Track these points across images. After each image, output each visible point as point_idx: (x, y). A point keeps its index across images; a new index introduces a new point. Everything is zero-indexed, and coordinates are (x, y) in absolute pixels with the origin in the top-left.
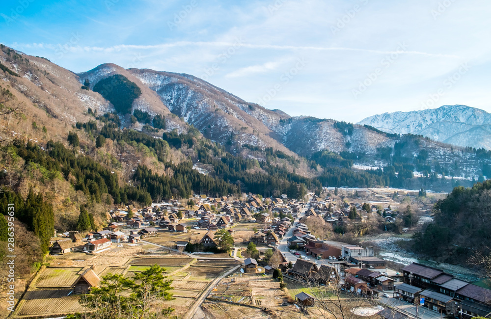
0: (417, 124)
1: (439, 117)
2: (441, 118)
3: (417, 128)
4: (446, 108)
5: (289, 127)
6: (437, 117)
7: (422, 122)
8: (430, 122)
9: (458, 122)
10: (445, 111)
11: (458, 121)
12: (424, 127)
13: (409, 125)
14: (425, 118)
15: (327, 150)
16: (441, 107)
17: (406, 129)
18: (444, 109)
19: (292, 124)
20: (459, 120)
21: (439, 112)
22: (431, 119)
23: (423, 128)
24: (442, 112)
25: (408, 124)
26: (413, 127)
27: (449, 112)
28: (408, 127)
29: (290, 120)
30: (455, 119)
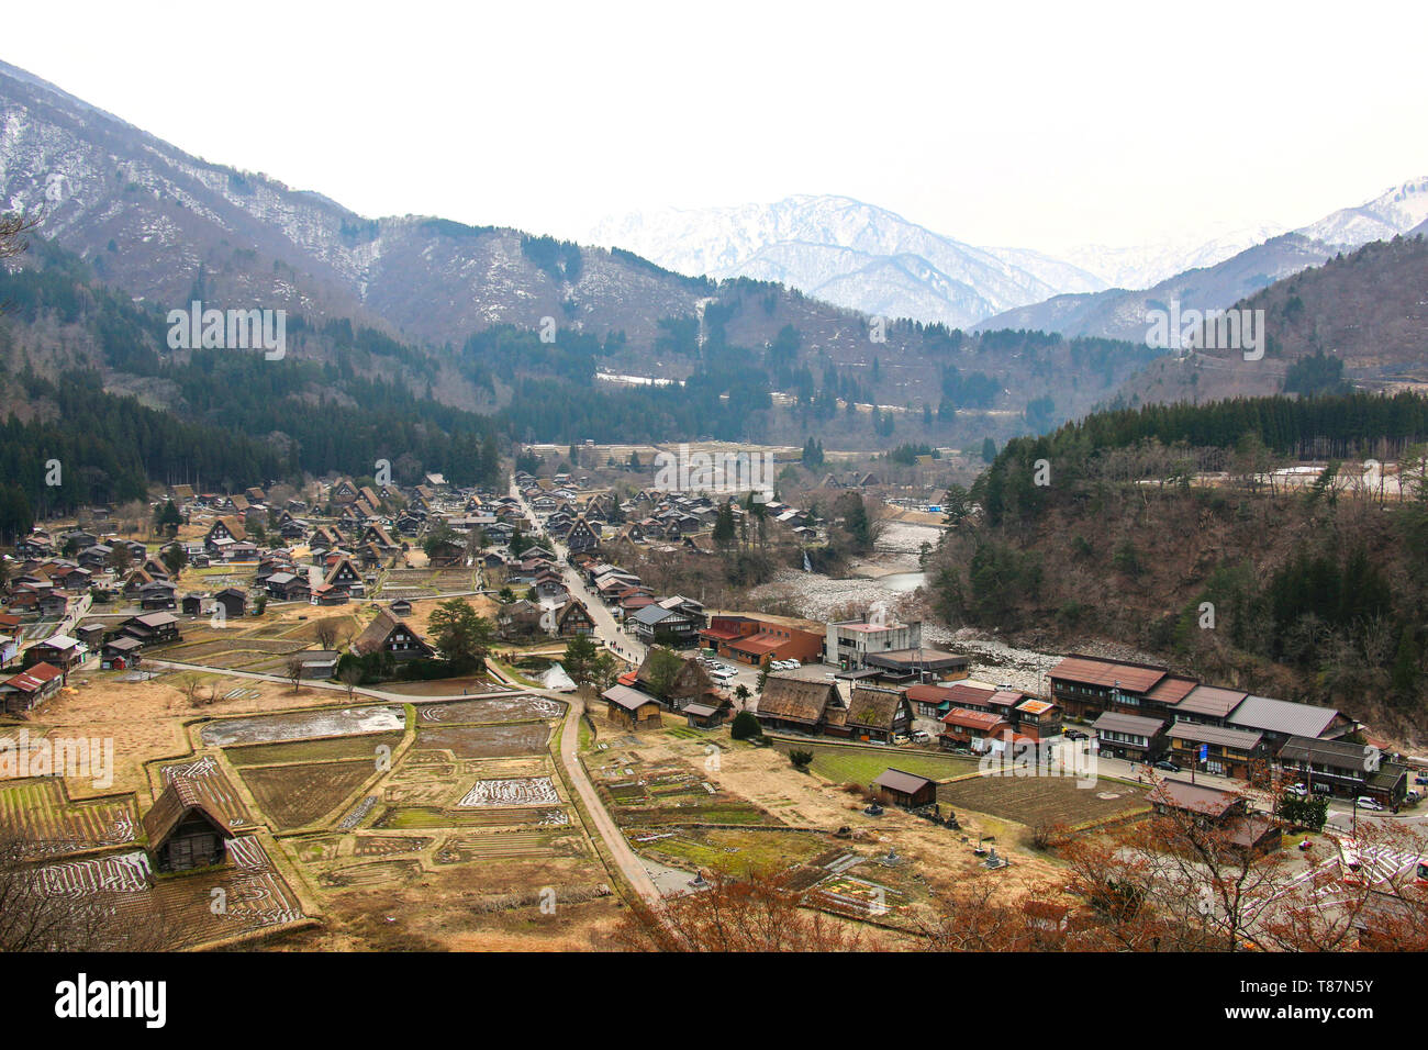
0: (724, 249)
1: (780, 227)
2: (788, 231)
3: (722, 258)
4: (800, 201)
5: (375, 250)
6: (776, 228)
7: (736, 242)
8: (758, 243)
9: (834, 246)
10: (797, 212)
11: (832, 242)
12: (741, 257)
13: (701, 251)
14: (745, 230)
15: (512, 327)
16: (786, 200)
17: (693, 262)
18: (795, 206)
19: (380, 241)
20: (835, 240)
21: (781, 214)
22: (761, 235)
23: (739, 259)
24: (789, 213)
25: (697, 248)
26: (711, 255)
27: (809, 214)
28: (697, 257)
29: (372, 229)
30: (825, 236)
